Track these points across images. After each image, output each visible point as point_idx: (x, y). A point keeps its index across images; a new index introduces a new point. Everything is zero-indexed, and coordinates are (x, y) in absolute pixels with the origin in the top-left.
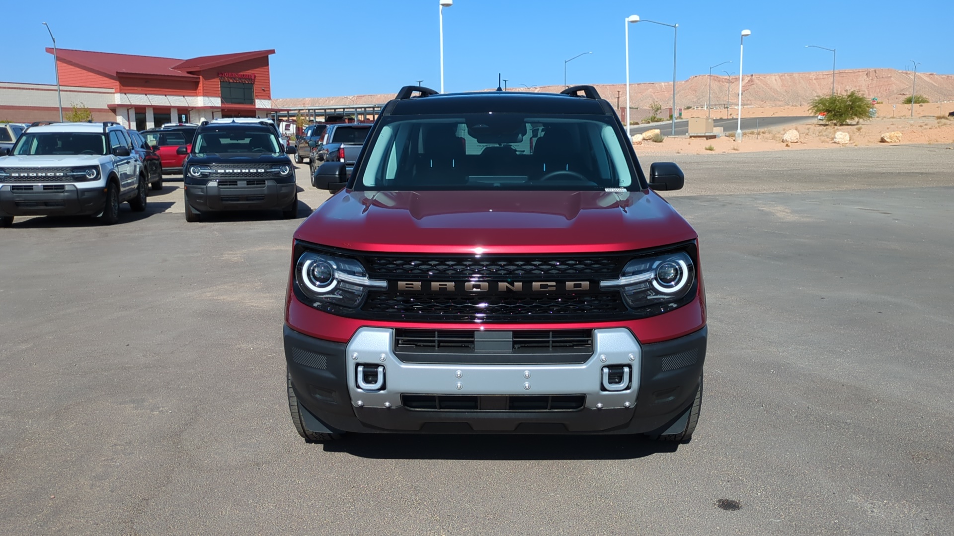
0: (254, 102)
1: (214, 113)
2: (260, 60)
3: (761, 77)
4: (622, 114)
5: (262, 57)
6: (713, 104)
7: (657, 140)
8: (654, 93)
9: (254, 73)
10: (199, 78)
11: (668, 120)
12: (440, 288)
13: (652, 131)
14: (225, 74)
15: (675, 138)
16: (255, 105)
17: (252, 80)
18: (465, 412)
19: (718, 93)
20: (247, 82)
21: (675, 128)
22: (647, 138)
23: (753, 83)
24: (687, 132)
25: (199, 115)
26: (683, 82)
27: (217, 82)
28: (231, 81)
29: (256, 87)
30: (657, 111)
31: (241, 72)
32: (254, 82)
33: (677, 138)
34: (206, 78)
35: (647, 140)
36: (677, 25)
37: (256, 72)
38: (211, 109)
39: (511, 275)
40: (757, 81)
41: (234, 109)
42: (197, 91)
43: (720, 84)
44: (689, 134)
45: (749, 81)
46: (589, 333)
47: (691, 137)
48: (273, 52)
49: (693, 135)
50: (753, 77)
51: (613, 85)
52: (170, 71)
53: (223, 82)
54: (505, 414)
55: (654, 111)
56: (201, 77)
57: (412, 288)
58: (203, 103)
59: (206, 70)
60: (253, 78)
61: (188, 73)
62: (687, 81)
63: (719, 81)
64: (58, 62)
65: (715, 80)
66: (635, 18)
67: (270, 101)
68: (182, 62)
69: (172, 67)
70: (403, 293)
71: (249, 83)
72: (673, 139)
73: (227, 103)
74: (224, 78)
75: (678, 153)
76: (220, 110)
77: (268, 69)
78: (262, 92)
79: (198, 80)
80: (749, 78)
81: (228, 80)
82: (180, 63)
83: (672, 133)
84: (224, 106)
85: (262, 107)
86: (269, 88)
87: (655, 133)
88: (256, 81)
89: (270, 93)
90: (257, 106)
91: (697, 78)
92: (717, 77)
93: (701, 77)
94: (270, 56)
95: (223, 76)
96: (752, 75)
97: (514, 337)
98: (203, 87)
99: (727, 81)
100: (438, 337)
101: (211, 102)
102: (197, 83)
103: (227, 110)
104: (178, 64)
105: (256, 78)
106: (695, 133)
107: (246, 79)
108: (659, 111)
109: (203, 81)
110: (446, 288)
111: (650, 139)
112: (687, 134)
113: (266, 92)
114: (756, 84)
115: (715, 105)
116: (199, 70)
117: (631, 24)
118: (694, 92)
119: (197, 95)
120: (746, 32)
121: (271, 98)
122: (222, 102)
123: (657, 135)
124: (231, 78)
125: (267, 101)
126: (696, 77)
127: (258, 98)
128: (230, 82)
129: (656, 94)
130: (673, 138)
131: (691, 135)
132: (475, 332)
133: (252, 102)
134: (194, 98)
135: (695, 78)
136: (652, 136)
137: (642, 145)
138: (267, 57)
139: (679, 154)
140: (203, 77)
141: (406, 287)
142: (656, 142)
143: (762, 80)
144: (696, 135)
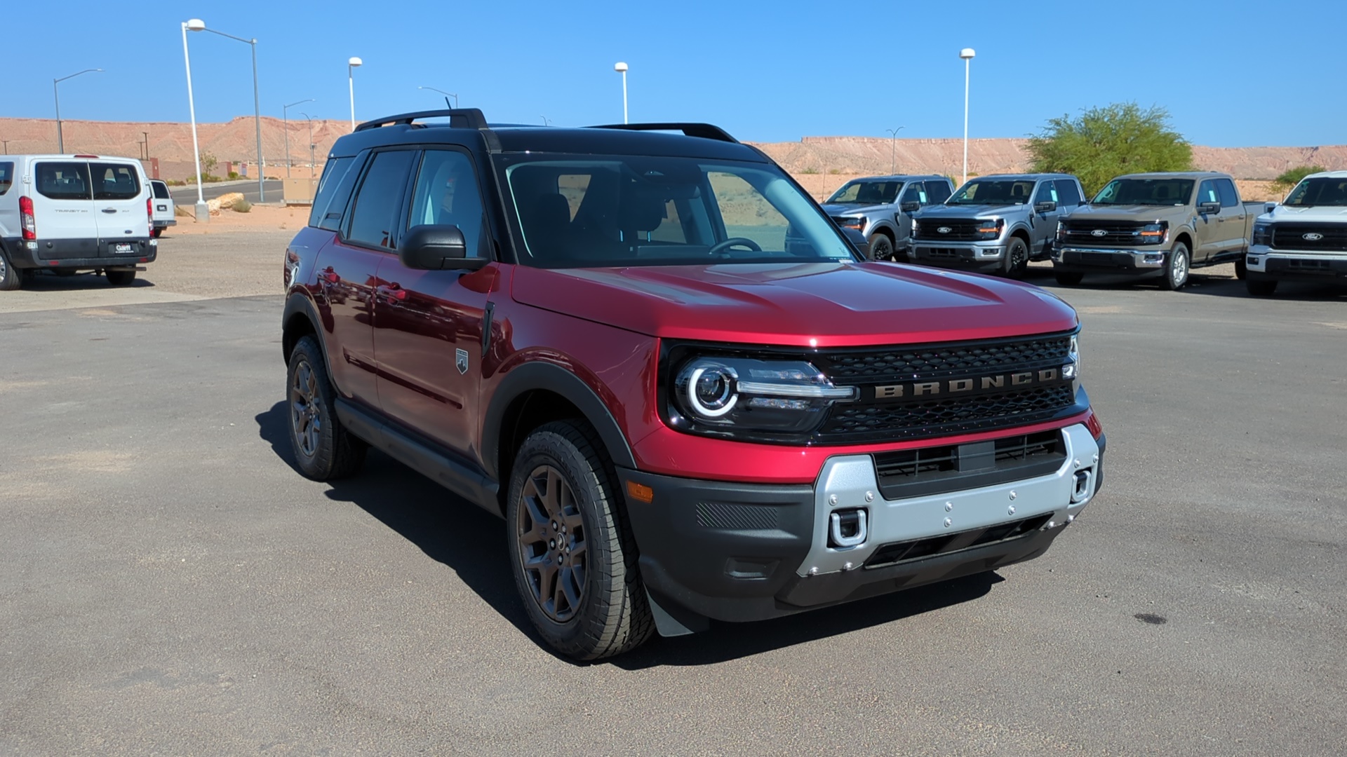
3: (337, 125)
4: (154, 167)
6: (273, 159)
7: (240, 208)
8: (179, 138)
11: (226, 180)
12: (924, 391)
13: (230, 195)
15: (265, 206)
18: (920, 560)
19: (277, 144)
21: (264, 190)
22: (225, 206)
23: (327, 132)
24: (283, 198)
26: (224, 125)
30: (210, 165)
33: (269, 206)
35: (225, 208)
36: (255, 41)
39: (988, 367)
40: (333, 130)
43: (280, 130)
44: (285, 201)
45: (322, 129)
47: (288, 205)
49: (292, 202)
50: (327, 124)
51: (109, 123)
54: (959, 554)
55: (205, 165)
57: (893, 393)
62: (229, 123)
63: (278, 126)
65: (272, 125)
66: (197, 23)
70: (882, 401)
72: (263, 208)
75: (283, 228)
80: (321, 125)
83: (260, 199)
87: (236, 197)
91: (244, 120)
92: (275, 121)
93: (249, 118)
96: (325, 122)
97: (996, 448)
99: (289, 126)
100: (920, 459)
106: (294, 200)
108: (213, 167)
110: (930, 390)
111: (228, 208)
112: (282, 201)
114: (332, 134)
115: (276, 160)
117: (192, 31)
118: (242, 140)
120: (355, 60)
123: (239, 201)
126: (243, 118)
129: (182, 140)
130: (262, 206)
131: (288, 202)
132: (959, 447)
135: (242, 120)
136: (232, 203)
137: (220, 215)
139: (284, 230)
141: (886, 394)
142: (239, 211)
143: (339, 128)
144: (296, 202)
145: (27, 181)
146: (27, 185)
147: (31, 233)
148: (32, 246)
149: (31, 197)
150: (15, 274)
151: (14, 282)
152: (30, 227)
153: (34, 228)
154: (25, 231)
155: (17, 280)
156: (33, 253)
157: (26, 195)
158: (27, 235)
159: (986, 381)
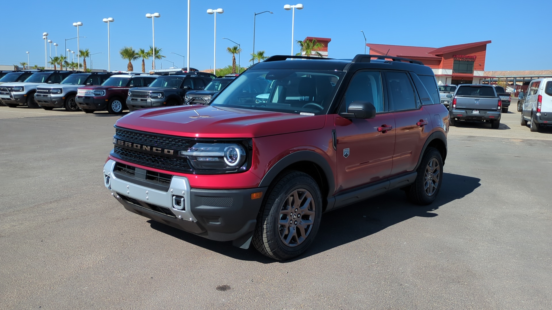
0: (473, 72)
1: (447, 79)
2: (481, 47)
5: (483, 45)
9: (476, 55)
10: (442, 58)
14: (458, 56)
16: (473, 74)
17: (473, 59)
20: (470, 60)
25: (438, 79)
27: (451, 61)
28: (461, 60)
29: (476, 64)
31: (467, 54)
32: (475, 61)
34: (445, 58)
37: (477, 54)
38: (446, 76)
41: (459, 76)
42: (440, 66)
46: (170, 177)
48: (490, 42)
52: (427, 55)
53: (456, 60)
56: (443, 58)
58: (441, 73)
59: (446, 53)
60: (474, 58)
61: (436, 55)
64: (371, 51)
67: (483, 72)
68: (435, 49)
69: (428, 52)
71: (471, 61)
73: (455, 73)
74: (456, 58)
76: (451, 77)
77: (485, 52)
78: (479, 66)
79: (440, 60)
81: (459, 59)
82: (434, 50)
84: (453, 74)
85: (477, 75)
86: (484, 64)
88: (476, 59)
89: (484, 67)
90: (474, 75)
94: (487, 45)
95: (456, 57)
97: (147, 173)
98: (443, 64)
101: (446, 72)
102: (440, 61)
103: (455, 77)
104: (432, 51)
105: (477, 58)
107: (470, 59)
109: (443, 60)
113: (482, 66)
116: (442, 54)
119: (439, 68)
121: (484, 70)
122: (453, 72)
124: (461, 58)
125: (481, 72)
127: (476, 70)
128: (459, 61)
132: (135, 168)
133: (472, 72)
134: (437, 70)
138: (486, 45)
140: (444, 58)
145: (542, 89)
146: (541, 90)
147: (539, 109)
148: (538, 114)
149: (542, 95)
150: (535, 125)
151: (534, 128)
152: (539, 107)
153: (541, 108)
154: (537, 109)
155: (536, 128)
156: (538, 117)
157: (540, 94)
158: (538, 110)
159: (144, 147)
